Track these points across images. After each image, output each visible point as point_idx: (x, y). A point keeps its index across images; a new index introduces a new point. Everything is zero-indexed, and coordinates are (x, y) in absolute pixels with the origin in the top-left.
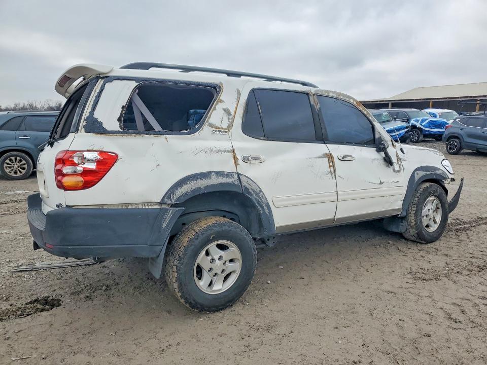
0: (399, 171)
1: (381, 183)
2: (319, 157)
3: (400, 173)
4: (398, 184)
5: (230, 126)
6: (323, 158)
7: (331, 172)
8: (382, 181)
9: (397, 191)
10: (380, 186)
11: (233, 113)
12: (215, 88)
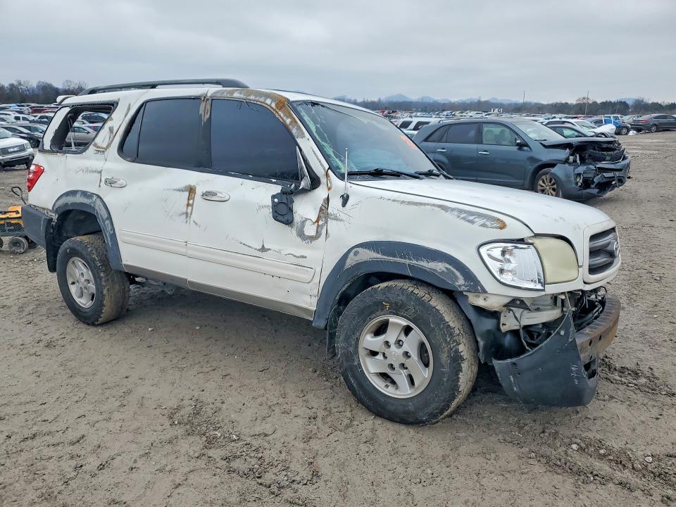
0: (312, 238)
1: (263, 249)
2: (179, 190)
3: (315, 243)
4: (301, 261)
5: (109, 145)
6: (183, 191)
7: (187, 213)
8: (266, 247)
9: (291, 273)
10: (259, 254)
11: (115, 132)
12: (113, 105)
